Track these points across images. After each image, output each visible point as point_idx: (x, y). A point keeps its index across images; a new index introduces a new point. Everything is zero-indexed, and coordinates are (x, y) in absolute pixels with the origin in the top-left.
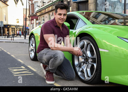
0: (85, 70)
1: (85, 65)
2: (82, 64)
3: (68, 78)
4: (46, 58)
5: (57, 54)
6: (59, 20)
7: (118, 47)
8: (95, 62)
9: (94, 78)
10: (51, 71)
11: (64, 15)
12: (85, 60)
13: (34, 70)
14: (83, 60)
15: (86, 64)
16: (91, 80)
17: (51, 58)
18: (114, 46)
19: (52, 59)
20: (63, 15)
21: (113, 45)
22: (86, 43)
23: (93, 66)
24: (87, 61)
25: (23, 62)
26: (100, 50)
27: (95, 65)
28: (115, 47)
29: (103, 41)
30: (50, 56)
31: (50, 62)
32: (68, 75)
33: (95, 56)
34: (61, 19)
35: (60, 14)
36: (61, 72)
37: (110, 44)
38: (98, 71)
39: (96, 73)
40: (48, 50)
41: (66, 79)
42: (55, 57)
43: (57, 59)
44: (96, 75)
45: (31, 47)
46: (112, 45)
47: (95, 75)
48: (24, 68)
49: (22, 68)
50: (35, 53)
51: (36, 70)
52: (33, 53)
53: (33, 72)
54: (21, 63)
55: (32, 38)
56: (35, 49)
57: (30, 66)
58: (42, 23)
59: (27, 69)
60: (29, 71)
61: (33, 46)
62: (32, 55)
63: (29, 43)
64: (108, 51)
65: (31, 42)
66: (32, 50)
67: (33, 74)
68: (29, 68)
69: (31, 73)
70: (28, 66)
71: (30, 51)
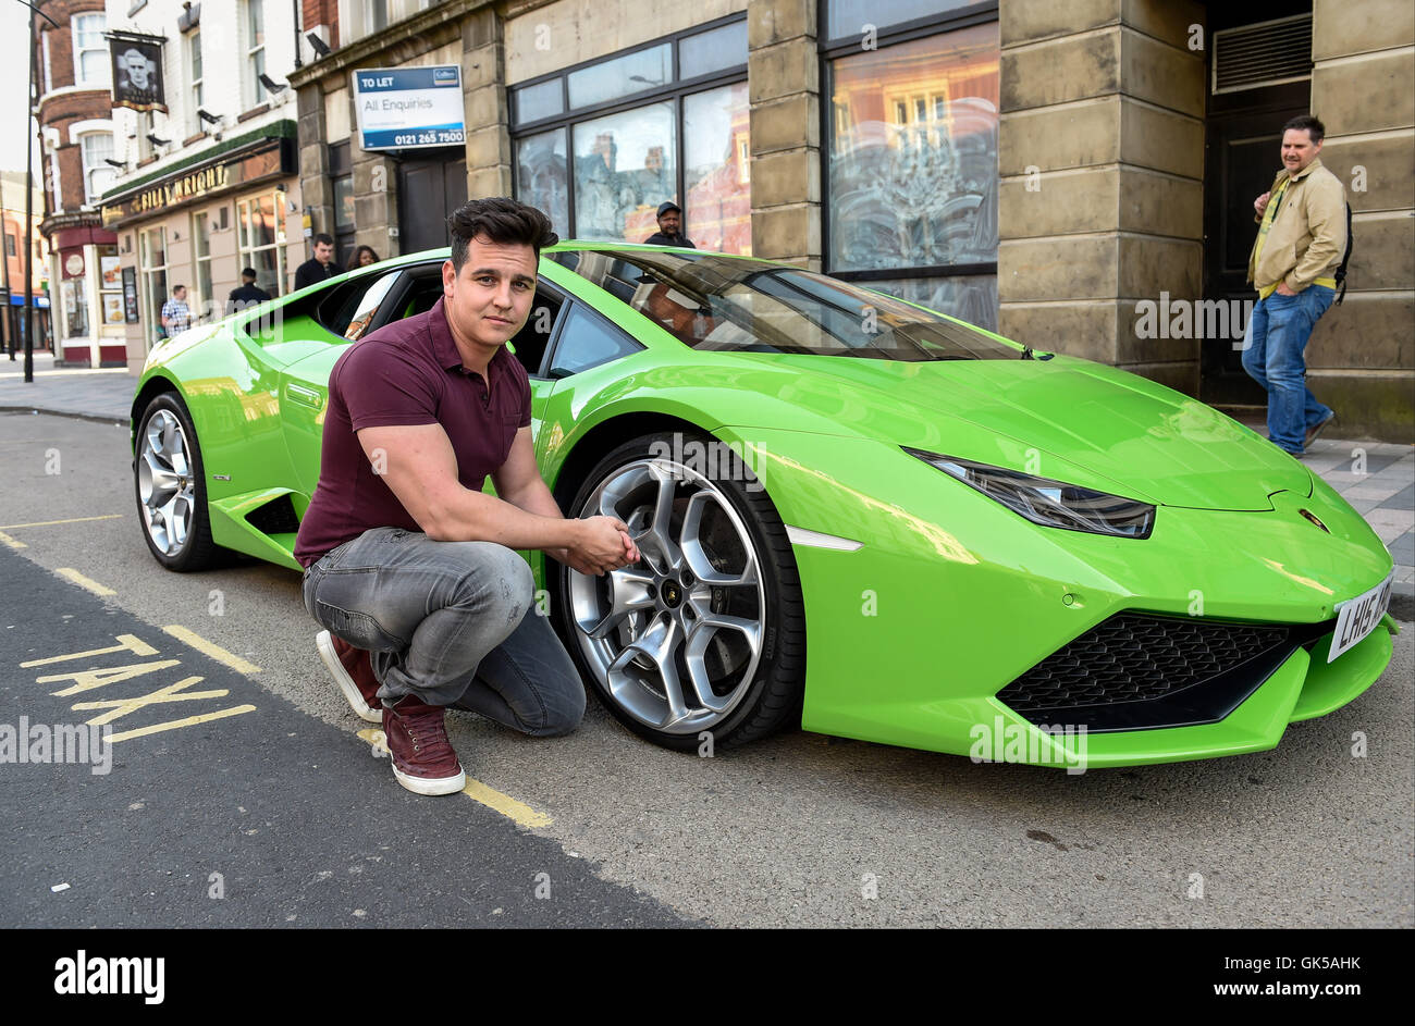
1: (657, 626)
2: (634, 621)
3: (545, 727)
4: (389, 604)
5: (485, 577)
6: (476, 317)
10: (431, 700)
11: (519, 283)
12: (652, 593)
13: (242, 666)
14: (640, 596)
15: (667, 624)
17: (435, 606)
19: (446, 616)
20: (505, 284)
22: (664, 481)
23: (732, 638)
24: (674, 604)
25: (112, 592)
26: (796, 537)
30: (427, 588)
31: (427, 635)
32: (540, 702)
33: (752, 574)
34: (491, 311)
35: (489, 277)
36: (489, 688)
40: (405, 546)
41: (526, 731)
42: (470, 599)
43: (484, 611)
44: (760, 700)
45: (158, 473)
48: (142, 648)
49: (129, 652)
50: (200, 521)
51: (253, 661)
52: (180, 520)
53: (241, 688)
54: (102, 603)
55: (161, 411)
56: (191, 492)
57: (186, 630)
58: (147, 274)
59: (177, 662)
60: (201, 679)
61: (169, 467)
62: (165, 534)
63: (138, 443)
64: (852, 547)
65: (150, 436)
66: (162, 498)
67: (253, 708)
68: (188, 649)
69: (223, 693)
70: (173, 630)
71: (144, 502)
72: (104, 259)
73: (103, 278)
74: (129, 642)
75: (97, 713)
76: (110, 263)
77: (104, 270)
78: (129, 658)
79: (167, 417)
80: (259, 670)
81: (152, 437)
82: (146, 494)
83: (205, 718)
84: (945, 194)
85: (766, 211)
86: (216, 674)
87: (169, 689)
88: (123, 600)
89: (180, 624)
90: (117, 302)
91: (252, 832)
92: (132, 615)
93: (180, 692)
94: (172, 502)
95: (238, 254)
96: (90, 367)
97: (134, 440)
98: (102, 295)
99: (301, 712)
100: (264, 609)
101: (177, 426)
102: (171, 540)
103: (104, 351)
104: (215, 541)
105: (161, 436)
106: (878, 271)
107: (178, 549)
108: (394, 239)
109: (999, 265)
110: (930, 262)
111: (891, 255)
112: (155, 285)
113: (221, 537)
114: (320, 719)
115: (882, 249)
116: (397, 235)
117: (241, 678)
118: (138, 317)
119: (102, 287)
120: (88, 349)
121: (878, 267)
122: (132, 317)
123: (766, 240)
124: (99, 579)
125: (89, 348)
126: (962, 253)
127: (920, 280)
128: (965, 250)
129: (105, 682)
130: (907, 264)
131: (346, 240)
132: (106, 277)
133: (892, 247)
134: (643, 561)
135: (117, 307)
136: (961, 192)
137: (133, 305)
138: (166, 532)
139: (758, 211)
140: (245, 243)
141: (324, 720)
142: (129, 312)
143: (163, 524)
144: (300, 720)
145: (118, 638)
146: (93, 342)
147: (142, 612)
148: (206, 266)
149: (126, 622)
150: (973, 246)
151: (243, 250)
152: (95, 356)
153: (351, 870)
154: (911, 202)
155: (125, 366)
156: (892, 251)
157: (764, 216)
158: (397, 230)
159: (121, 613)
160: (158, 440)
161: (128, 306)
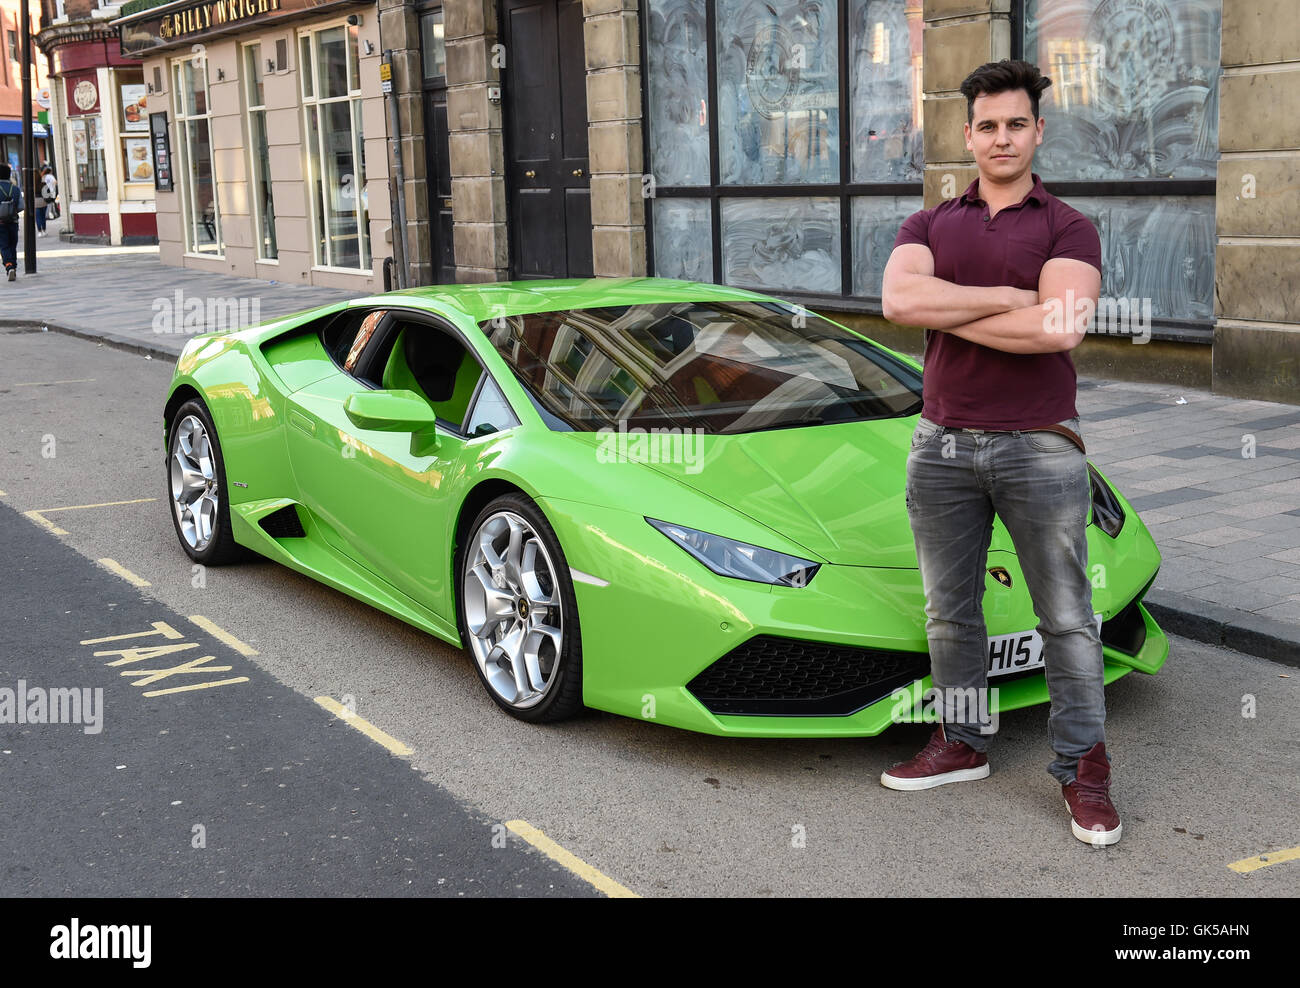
0: (517, 660)
1: (515, 630)
2: (503, 626)
7: (664, 568)
8: (556, 625)
9: (556, 699)
12: (514, 606)
13: (244, 649)
14: (507, 608)
15: (521, 629)
16: (544, 707)
18: (645, 560)
21: (640, 557)
22: (514, 529)
23: (548, 641)
24: (524, 616)
25: (148, 584)
26: (576, 576)
27: (557, 640)
28: (648, 566)
29: (589, 528)
33: (557, 599)
37: (624, 549)
38: (572, 667)
39: (561, 673)
44: (562, 683)
45: (187, 472)
46: (636, 555)
47: (558, 685)
48: (171, 633)
49: (161, 636)
50: (222, 519)
51: (254, 646)
52: (206, 518)
53: (241, 664)
54: (139, 594)
55: (190, 417)
56: (216, 493)
57: (206, 620)
58: (183, 124)
59: (197, 645)
60: (214, 658)
61: (197, 467)
62: (194, 529)
63: (171, 442)
64: (602, 584)
65: (181, 438)
66: (192, 496)
67: (247, 679)
68: (207, 635)
69: (228, 668)
70: (196, 619)
71: (176, 498)
72: (126, 89)
73: (125, 115)
74: (162, 628)
75: (139, 678)
76: (133, 94)
77: (126, 105)
78: (161, 640)
79: (196, 424)
80: (257, 653)
81: (183, 438)
82: (177, 491)
83: (212, 684)
84: (1163, 83)
85: (942, 98)
86: (224, 654)
87: (190, 664)
88: (156, 591)
89: (202, 614)
90: (143, 149)
91: (232, 748)
92: (164, 605)
93: (197, 666)
94: (200, 501)
95: (300, 105)
96: (109, 243)
97: (167, 439)
98: (123, 140)
99: (281, 683)
100: (272, 604)
101: (204, 432)
102: (199, 537)
103: (127, 219)
104: (237, 539)
105: (191, 437)
106: (1079, 184)
107: (205, 544)
108: (495, 103)
109: (1218, 183)
110: (1144, 175)
111: (1095, 162)
112: (193, 141)
113: (239, 537)
114: (291, 689)
115: (1085, 154)
116: (499, 96)
117: (243, 658)
118: (173, 184)
119: (122, 129)
120: (106, 216)
121: (1081, 177)
122: (164, 182)
123: (941, 136)
124: (135, 569)
125: (108, 214)
126: (1181, 165)
127: (1131, 198)
128: (1186, 161)
129: (144, 657)
130: (1117, 176)
131: (436, 97)
132: (128, 114)
133: (1097, 152)
134: (507, 585)
135: (144, 157)
136: (1181, 82)
137: (165, 167)
138: (194, 527)
139: (932, 97)
140: (310, 93)
141: (295, 689)
142: (160, 175)
143: (192, 520)
144: (277, 688)
145: (153, 624)
146: (112, 207)
147: (173, 603)
148: (260, 117)
149: (159, 612)
150: (1195, 156)
151: (307, 101)
152: (116, 228)
153: (284, 768)
154: (1122, 92)
155: (155, 241)
156: (1097, 157)
157: (938, 103)
158: (499, 90)
159: (155, 603)
160: (188, 441)
161: (159, 167)
